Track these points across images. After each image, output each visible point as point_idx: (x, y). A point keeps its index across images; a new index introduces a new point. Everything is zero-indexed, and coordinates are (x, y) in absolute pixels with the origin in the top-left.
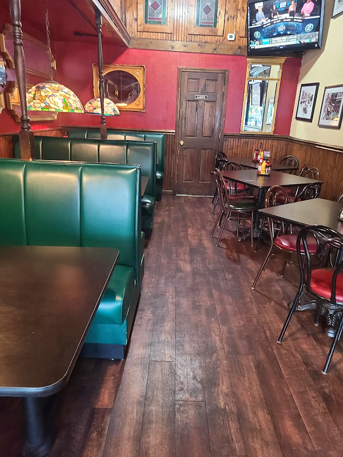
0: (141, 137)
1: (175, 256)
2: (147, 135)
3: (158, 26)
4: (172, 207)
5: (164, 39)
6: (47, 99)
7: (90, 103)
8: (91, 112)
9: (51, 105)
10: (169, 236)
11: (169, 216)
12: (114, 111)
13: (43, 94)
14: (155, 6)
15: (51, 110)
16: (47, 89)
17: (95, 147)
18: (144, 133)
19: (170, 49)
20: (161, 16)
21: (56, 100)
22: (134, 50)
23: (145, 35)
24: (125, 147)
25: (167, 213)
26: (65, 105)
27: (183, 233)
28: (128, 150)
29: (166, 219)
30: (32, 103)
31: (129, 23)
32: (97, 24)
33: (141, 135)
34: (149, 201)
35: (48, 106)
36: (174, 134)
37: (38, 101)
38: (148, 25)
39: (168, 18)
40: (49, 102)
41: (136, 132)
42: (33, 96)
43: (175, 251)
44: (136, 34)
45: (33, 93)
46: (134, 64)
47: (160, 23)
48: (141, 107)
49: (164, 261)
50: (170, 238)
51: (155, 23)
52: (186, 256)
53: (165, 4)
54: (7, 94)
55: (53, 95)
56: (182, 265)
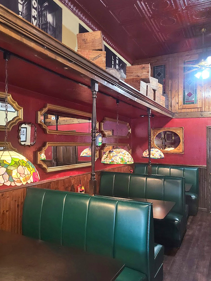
0: (182, 170)
1: (195, 267)
2: (185, 169)
3: (192, 105)
4: (204, 223)
5: (196, 111)
6: (113, 157)
7: (146, 152)
8: (146, 157)
9: (115, 161)
10: (195, 248)
11: (200, 230)
12: (160, 155)
13: (111, 155)
14: (190, 95)
15: (114, 163)
16: (114, 152)
17: (145, 179)
18: (183, 167)
19: (200, 116)
20: (193, 99)
21: (118, 158)
22: (177, 119)
23: (183, 110)
24: (163, 180)
25: (198, 227)
26: (122, 160)
27: (207, 248)
28: (165, 182)
29: (197, 233)
30: (105, 160)
31: (174, 105)
32: (148, 114)
33: (181, 168)
34: (178, 220)
35: (113, 161)
36: (206, 168)
37: (108, 159)
38: (185, 105)
39: (198, 100)
40: (114, 159)
41: (178, 166)
42: (106, 156)
43: (196, 262)
44: (178, 111)
45: (107, 154)
46: (176, 127)
47: (193, 103)
48: (181, 151)
49: (185, 270)
50: (196, 251)
51: (189, 104)
52: (205, 270)
53: (196, 93)
54: (101, 150)
55: (116, 155)
56: (199, 277)
